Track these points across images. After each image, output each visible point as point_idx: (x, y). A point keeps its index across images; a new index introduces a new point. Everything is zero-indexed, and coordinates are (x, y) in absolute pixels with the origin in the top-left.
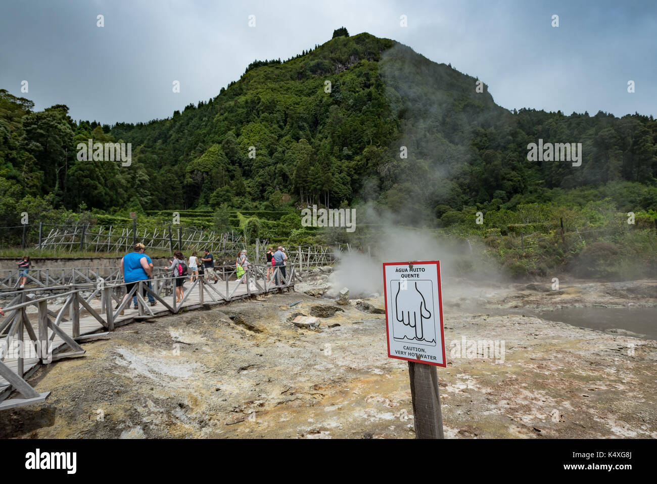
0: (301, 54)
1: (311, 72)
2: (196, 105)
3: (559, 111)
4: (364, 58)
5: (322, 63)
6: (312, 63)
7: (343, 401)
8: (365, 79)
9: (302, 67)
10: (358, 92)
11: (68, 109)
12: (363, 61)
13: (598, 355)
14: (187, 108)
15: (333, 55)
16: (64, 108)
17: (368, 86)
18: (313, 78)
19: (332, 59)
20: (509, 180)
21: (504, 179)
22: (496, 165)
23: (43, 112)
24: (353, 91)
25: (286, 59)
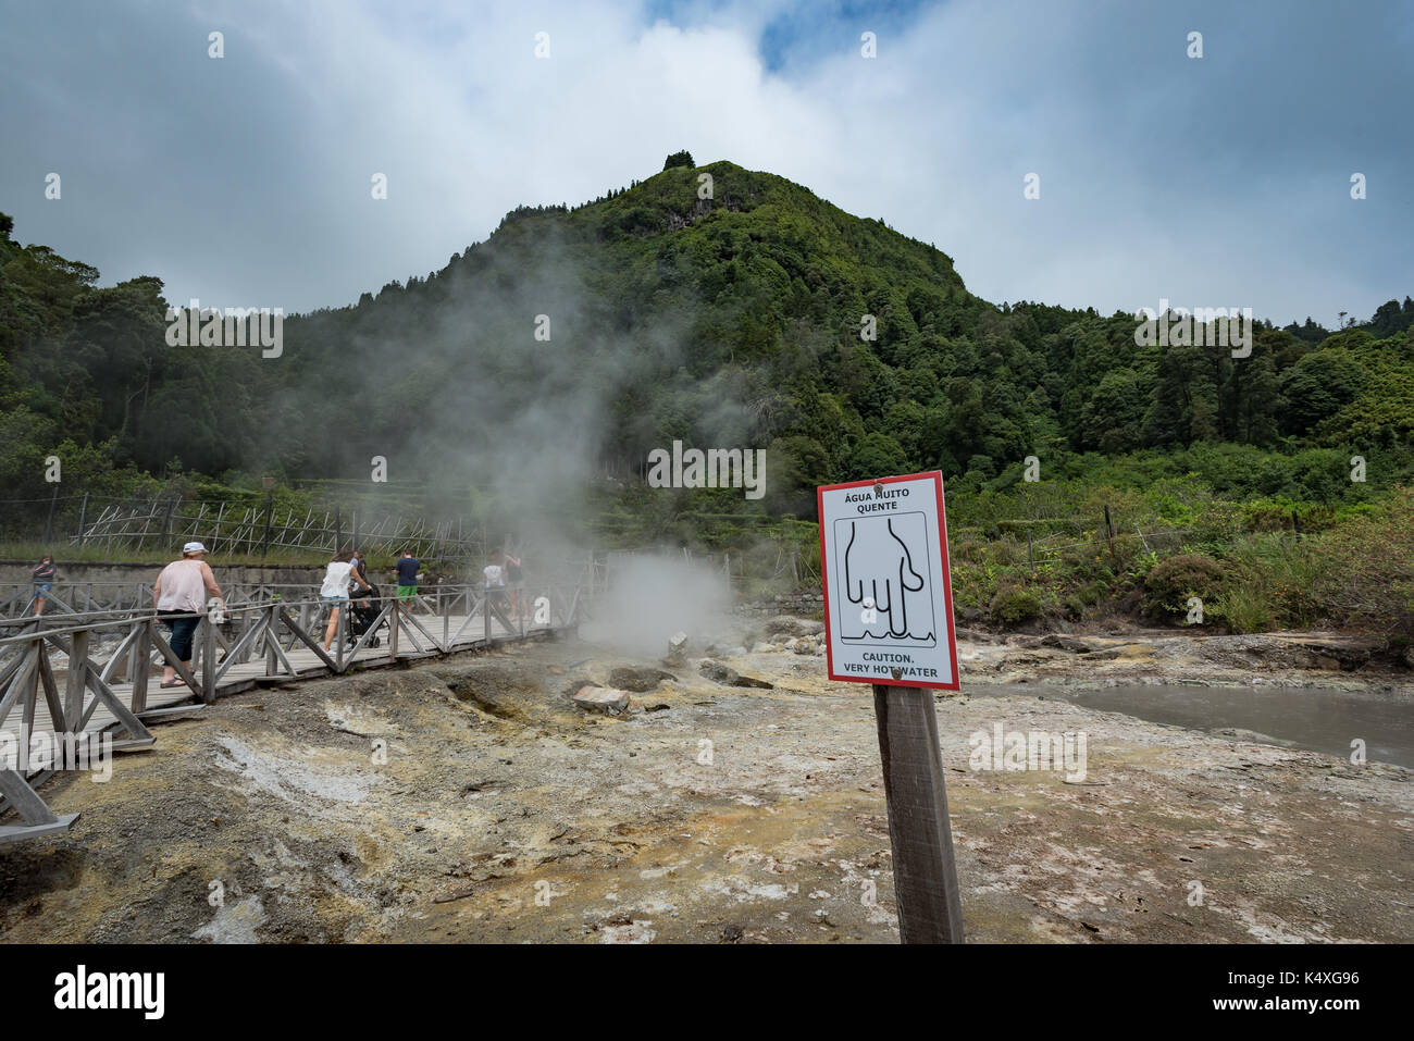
0: (605, 196)
1: (622, 228)
2: (404, 284)
3: (1090, 309)
4: (721, 206)
5: (642, 213)
6: (625, 213)
7: (679, 858)
8: (723, 242)
9: (606, 219)
10: (708, 266)
11: (162, 284)
12: (719, 211)
13: (1202, 777)
14: (386, 289)
15: (664, 200)
16: (156, 284)
17: (729, 256)
18: (625, 240)
19: (662, 206)
20: (997, 435)
21: (988, 432)
22: (972, 407)
23: (115, 289)
24: (699, 264)
25: (577, 205)
